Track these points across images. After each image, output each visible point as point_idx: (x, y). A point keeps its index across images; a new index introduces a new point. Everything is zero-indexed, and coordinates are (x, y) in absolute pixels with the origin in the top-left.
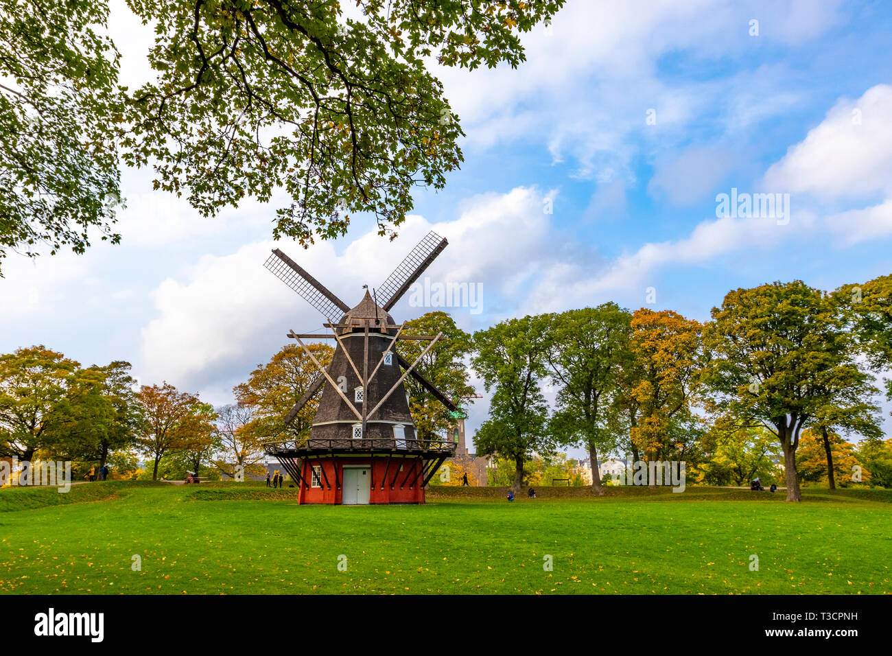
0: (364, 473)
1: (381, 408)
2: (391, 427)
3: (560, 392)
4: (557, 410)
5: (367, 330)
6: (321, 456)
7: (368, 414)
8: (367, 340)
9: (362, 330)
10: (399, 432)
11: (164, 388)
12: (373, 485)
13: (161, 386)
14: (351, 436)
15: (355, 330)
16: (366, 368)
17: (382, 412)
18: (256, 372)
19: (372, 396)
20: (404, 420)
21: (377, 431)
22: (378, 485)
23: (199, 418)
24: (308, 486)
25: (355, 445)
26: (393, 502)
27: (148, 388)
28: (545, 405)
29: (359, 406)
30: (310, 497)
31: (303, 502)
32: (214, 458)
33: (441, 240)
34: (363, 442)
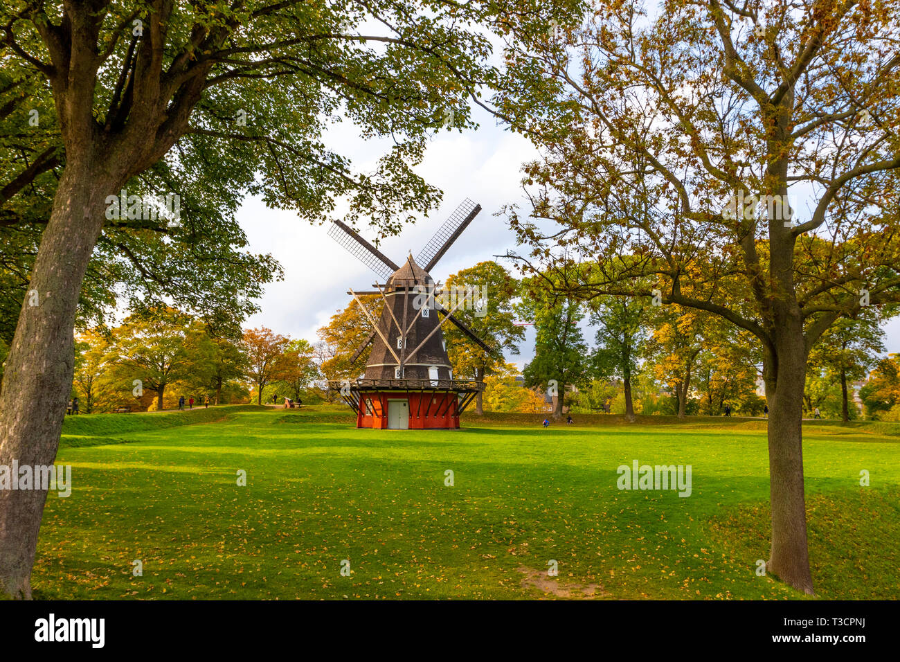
0: (405, 405)
1: (418, 353)
2: (426, 369)
3: (599, 332)
4: (596, 347)
5: (407, 289)
6: (368, 392)
7: (406, 358)
8: (406, 298)
9: (403, 289)
10: (433, 374)
11: (263, 331)
12: (411, 415)
13: (260, 329)
14: (393, 377)
15: (398, 289)
16: (405, 322)
17: (419, 356)
18: (336, 317)
19: (410, 344)
20: (438, 363)
21: (414, 372)
22: (414, 414)
23: (298, 352)
24: (364, 414)
25: (394, 384)
26: (426, 427)
27: (251, 331)
28: (584, 343)
29: (398, 352)
30: (365, 421)
31: (360, 426)
32: (311, 385)
33: (475, 206)
34: (401, 381)
